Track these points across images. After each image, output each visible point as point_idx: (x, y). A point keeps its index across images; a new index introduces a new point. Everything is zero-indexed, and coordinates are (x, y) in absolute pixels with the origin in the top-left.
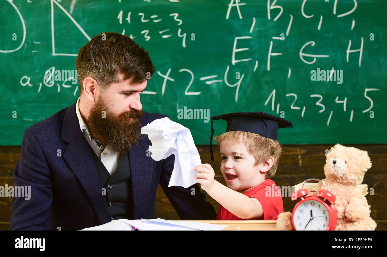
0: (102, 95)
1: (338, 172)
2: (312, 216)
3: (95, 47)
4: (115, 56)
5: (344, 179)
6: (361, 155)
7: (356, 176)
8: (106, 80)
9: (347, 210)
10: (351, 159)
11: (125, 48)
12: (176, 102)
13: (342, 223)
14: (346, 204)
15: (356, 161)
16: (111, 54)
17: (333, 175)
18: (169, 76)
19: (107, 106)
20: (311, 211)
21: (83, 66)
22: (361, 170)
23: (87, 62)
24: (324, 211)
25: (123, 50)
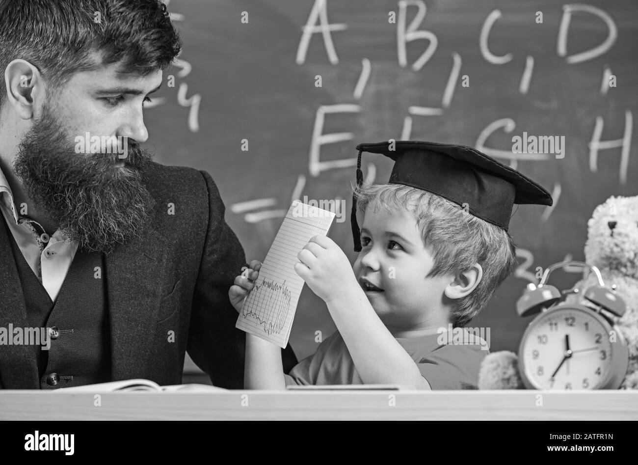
1: (622, 247)
2: (568, 348)
8: (62, 66)
17: (610, 256)
19: (61, 130)
20: (567, 337)
24: (598, 337)
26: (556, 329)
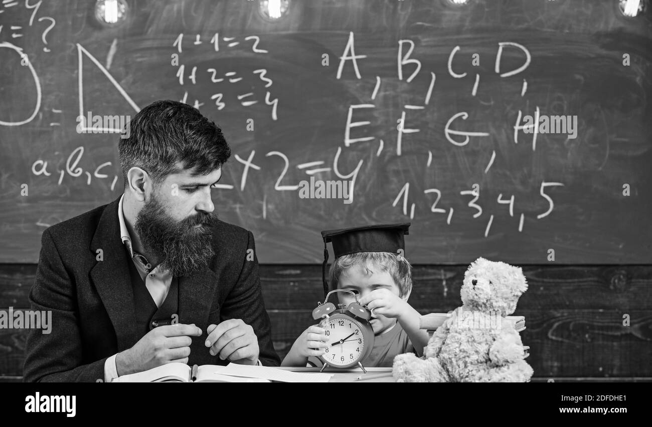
1: (479, 296)
3: (143, 124)
4: (172, 136)
5: (488, 306)
6: (513, 272)
7: (505, 302)
9: (491, 350)
10: (498, 278)
11: (186, 124)
12: (262, 200)
13: (484, 367)
14: (491, 342)
15: (505, 281)
16: (166, 133)
17: (472, 300)
18: (252, 162)
22: (513, 294)
25: (183, 128)
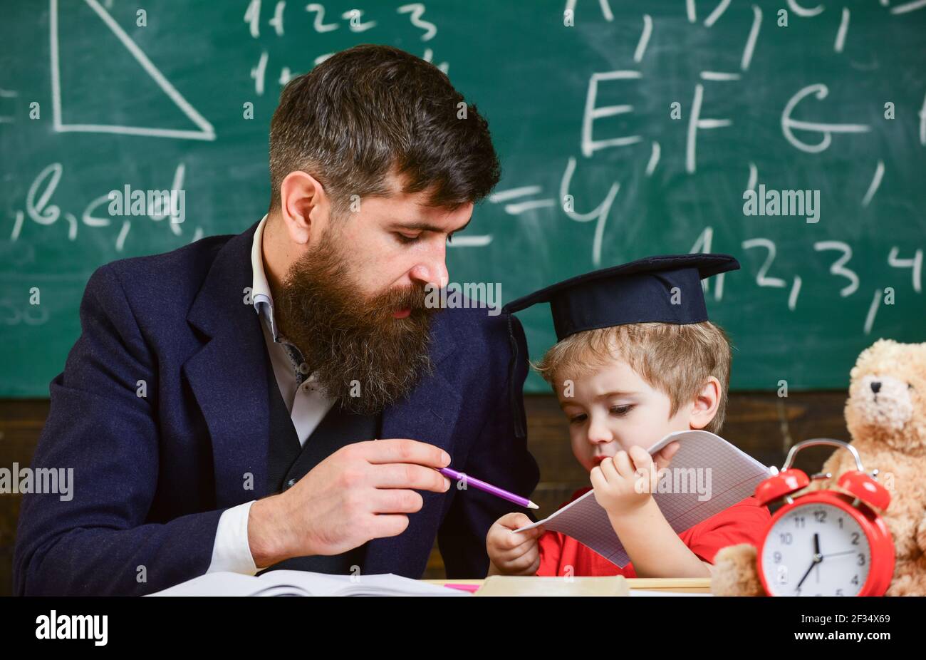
0: (333, 229)
19: (343, 263)
20: (816, 537)
21: (290, 136)
23: (304, 125)
24: (855, 537)
26: (803, 526)
